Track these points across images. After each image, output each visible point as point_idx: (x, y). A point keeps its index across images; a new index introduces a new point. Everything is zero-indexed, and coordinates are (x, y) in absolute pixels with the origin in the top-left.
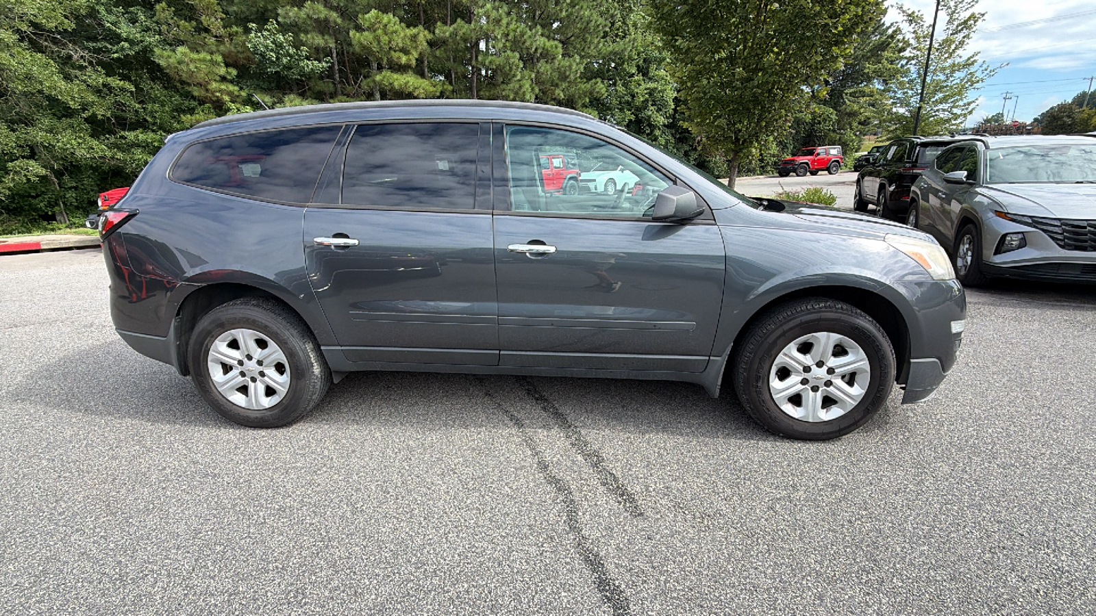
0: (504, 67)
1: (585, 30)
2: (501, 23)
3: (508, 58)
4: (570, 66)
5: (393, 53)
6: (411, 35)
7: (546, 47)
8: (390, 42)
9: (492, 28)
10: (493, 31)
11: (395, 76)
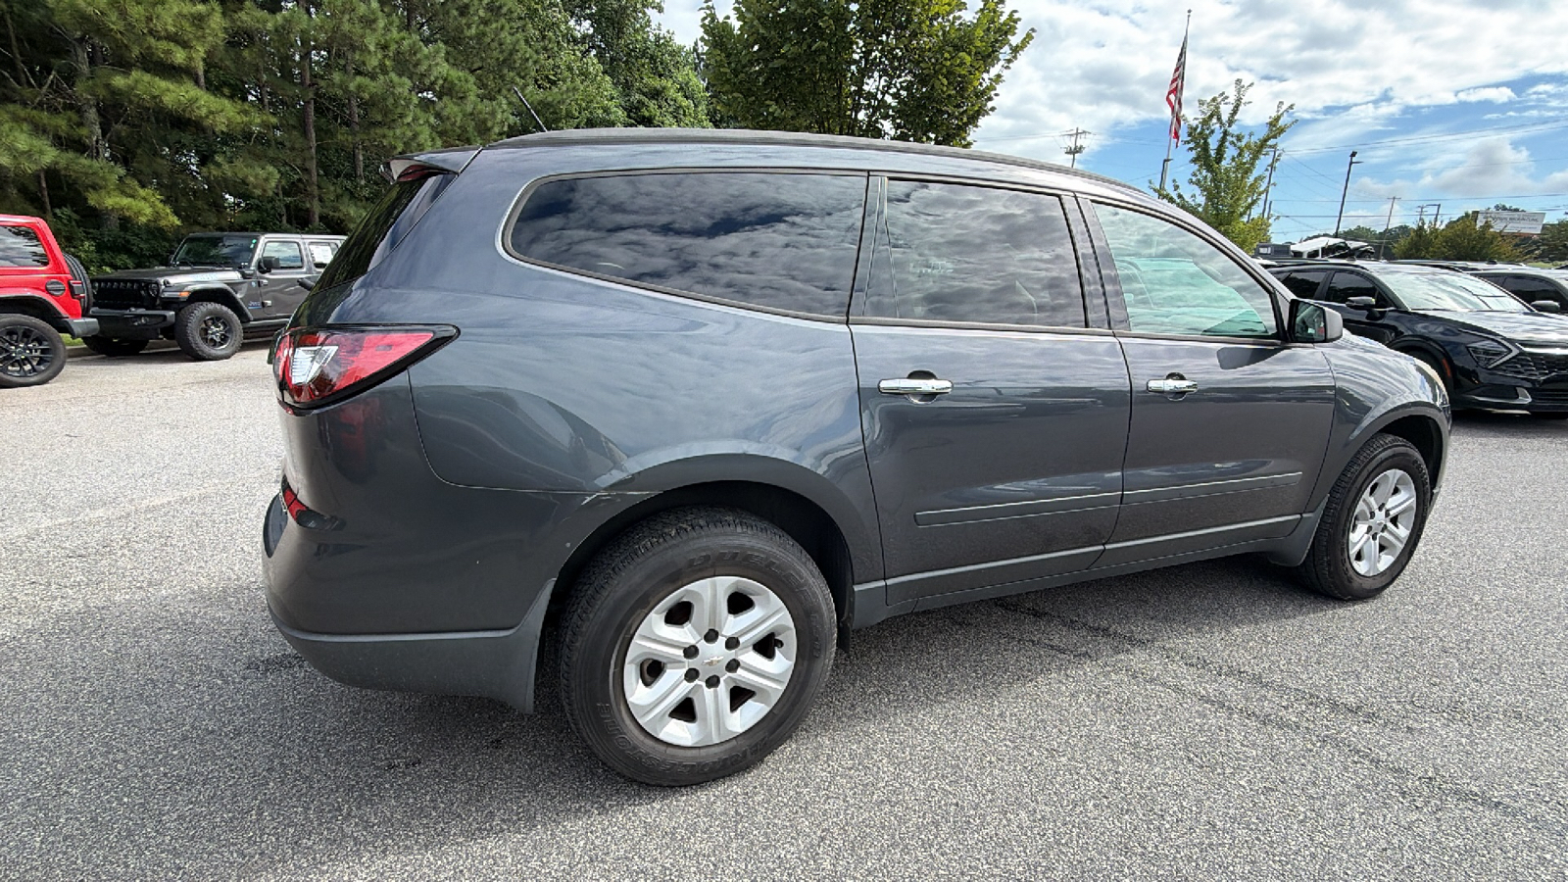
0: (385, 99)
1: (507, 62)
2: (374, 26)
3: (392, 85)
4: (493, 113)
5: (152, 41)
6: (192, 15)
7: (449, 78)
8: (149, 19)
9: (360, 31)
10: (362, 36)
11: (164, 84)
